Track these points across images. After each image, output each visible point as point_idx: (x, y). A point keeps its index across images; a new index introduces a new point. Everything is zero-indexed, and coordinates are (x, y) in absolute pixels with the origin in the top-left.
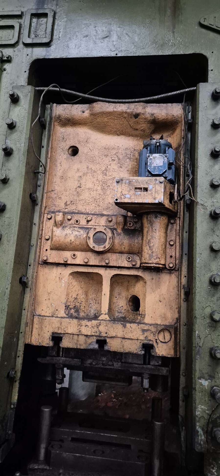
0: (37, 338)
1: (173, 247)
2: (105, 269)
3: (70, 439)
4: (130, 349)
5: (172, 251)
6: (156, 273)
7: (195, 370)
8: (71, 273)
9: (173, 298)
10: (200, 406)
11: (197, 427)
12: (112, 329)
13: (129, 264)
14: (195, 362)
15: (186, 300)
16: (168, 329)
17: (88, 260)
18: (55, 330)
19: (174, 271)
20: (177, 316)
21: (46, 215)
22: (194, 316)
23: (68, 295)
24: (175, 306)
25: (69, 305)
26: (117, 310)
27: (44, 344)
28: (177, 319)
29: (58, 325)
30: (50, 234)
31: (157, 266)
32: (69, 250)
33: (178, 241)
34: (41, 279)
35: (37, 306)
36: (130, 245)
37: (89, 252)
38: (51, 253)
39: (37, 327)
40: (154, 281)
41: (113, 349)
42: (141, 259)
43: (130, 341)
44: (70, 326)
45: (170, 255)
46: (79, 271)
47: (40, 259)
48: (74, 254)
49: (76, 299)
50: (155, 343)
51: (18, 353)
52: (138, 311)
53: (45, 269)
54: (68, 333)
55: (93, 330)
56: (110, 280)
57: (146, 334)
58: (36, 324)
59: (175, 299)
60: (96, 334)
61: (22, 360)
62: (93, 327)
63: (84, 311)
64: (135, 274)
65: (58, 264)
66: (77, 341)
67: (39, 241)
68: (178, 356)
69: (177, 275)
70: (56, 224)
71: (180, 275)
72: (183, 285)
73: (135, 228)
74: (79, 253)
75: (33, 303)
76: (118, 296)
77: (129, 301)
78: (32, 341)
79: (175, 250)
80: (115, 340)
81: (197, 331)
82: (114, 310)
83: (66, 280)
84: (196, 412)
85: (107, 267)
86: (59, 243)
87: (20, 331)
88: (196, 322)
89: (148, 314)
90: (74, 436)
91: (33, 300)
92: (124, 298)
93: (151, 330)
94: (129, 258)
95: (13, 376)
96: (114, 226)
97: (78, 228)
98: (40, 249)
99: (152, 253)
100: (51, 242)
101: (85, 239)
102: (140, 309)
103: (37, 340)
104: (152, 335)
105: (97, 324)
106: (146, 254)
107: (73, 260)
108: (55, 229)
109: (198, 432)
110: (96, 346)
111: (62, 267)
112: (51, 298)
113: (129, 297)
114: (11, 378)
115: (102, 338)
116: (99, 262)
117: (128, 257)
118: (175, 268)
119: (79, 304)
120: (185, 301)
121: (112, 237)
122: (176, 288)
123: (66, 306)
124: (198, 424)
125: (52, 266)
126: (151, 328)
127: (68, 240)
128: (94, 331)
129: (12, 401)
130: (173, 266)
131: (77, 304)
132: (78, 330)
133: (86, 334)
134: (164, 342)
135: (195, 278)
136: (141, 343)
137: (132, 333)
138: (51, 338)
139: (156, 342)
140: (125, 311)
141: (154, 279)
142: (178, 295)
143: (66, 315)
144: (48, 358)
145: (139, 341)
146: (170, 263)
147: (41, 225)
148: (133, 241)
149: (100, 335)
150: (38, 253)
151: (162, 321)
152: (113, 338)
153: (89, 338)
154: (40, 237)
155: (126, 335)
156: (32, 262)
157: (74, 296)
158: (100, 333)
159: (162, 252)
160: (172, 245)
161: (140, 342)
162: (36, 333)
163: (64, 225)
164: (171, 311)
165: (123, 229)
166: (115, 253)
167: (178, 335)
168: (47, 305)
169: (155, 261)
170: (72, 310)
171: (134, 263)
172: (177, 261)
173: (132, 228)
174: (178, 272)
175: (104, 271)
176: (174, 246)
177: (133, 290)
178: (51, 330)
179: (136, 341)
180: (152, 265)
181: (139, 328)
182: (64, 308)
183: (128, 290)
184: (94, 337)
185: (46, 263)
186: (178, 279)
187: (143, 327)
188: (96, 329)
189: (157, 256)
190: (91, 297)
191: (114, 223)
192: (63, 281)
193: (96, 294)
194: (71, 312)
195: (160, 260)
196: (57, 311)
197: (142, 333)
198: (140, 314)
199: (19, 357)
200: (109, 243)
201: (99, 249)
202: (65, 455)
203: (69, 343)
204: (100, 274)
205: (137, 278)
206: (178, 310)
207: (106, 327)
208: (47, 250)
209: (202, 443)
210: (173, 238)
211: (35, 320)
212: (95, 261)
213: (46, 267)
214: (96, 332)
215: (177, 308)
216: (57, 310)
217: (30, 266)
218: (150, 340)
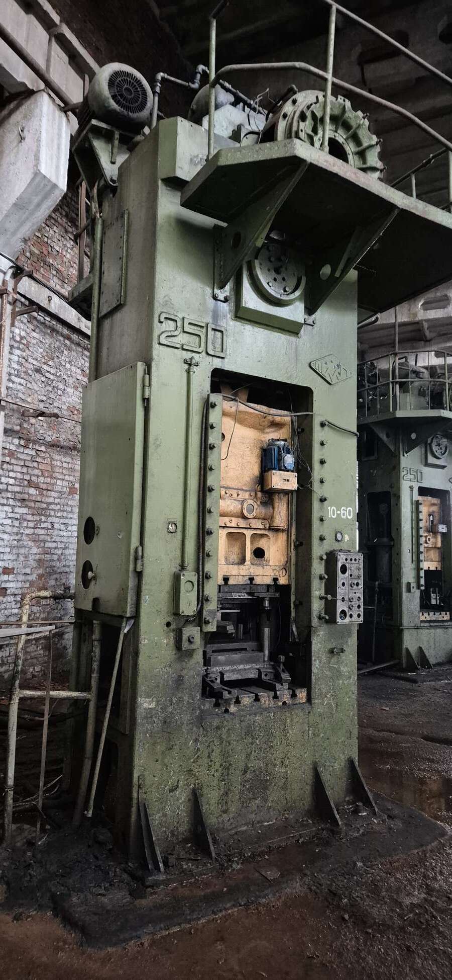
2: (249, 530)
4: (266, 582)
6: (276, 532)
8: (227, 533)
12: (257, 570)
13: (262, 526)
16: (284, 567)
17: (239, 524)
18: (225, 573)
20: (286, 559)
23: (225, 549)
27: (222, 583)
28: (286, 561)
29: (226, 570)
31: (278, 527)
32: (228, 516)
36: (265, 514)
41: (257, 583)
43: (266, 577)
44: (233, 570)
46: (232, 531)
50: (279, 577)
52: (263, 558)
54: (232, 575)
57: (273, 572)
64: (265, 533)
66: (238, 579)
71: (290, 534)
72: (293, 540)
74: (233, 519)
80: (258, 577)
86: (222, 511)
89: (270, 560)
93: (275, 569)
94: (265, 522)
97: (233, 500)
101: (236, 507)
102: (265, 556)
104: (276, 572)
106: (274, 519)
107: (229, 524)
110: (248, 582)
111: (223, 529)
113: (254, 549)
115: (252, 577)
116: (244, 525)
117: (263, 521)
126: (274, 567)
127: (227, 509)
132: (236, 573)
133: (242, 575)
134: (283, 575)
137: (266, 572)
138: (223, 579)
141: (274, 536)
142: (287, 546)
148: (268, 511)
149: (251, 575)
151: (279, 563)
153: (244, 577)
155: (262, 574)
158: (251, 573)
161: (271, 577)
166: (256, 519)
171: (265, 525)
177: (257, 543)
178: (223, 574)
179: (269, 577)
181: (267, 568)
182: (224, 558)
184: (247, 576)
187: (269, 567)
188: (248, 571)
189: (280, 521)
192: (223, 539)
195: (280, 524)
197: (271, 572)
198: (266, 559)
203: (233, 581)
204: (244, 534)
205: (265, 535)
207: (254, 569)
212: (242, 524)
214: (248, 573)
218: (276, 576)
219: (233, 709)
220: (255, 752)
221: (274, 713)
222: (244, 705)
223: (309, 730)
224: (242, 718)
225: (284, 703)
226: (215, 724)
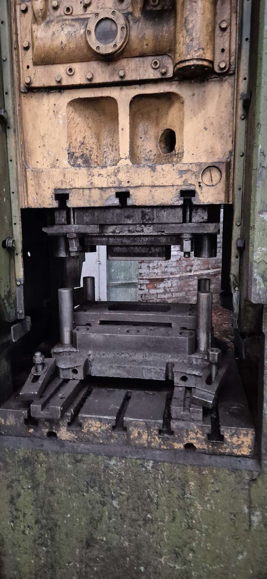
0: (36, 199)
1: (225, 33)
2: (121, 89)
3: (99, 322)
4: (163, 199)
5: (224, 41)
6: (199, 84)
7: (255, 202)
8: (70, 102)
9: (225, 121)
10: (260, 248)
11: (255, 275)
12: (137, 175)
13: (157, 74)
14: (256, 190)
15: (245, 116)
16: (217, 165)
17: (93, 75)
18: (57, 185)
19: (227, 77)
20: (230, 147)
21: (18, 8)
22: (256, 124)
23: (69, 136)
24: (227, 132)
25: (74, 153)
26: (143, 156)
27: (46, 206)
28: (231, 152)
29: (61, 178)
30: (29, 39)
31: (200, 63)
32: (61, 62)
33: (234, 22)
34: (28, 116)
35: (29, 157)
36: (156, 38)
37: (92, 62)
38: (34, 71)
39: (33, 183)
40: (195, 98)
41: (139, 202)
42: (173, 60)
43: (162, 189)
44: (77, 177)
45: (222, 47)
46: (81, 97)
47: (22, 85)
48: (70, 67)
49: (83, 143)
50: (198, 187)
51: (13, 218)
52: (173, 151)
53: (31, 100)
54: (75, 188)
55: (111, 180)
56: (128, 106)
57: (185, 177)
58: (31, 179)
59: (228, 122)
60: (114, 185)
61: (21, 228)
62: (109, 176)
63: (97, 162)
64: (167, 91)
65: (48, 90)
66: (90, 197)
67: (14, 53)
68: (231, 203)
69: (231, 83)
70: (35, 20)
71: (236, 80)
72: (241, 93)
73: (163, 7)
74: (77, 66)
75: (22, 152)
76: (143, 136)
77: (161, 141)
78: (30, 203)
79: (229, 39)
80: (141, 189)
81: (260, 145)
82: (139, 156)
83: (64, 114)
84: (254, 256)
85: (123, 84)
86: (44, 50)
87: (10, 190)
88: (260, 131)
89: (188, 151)
90: (103, 319)
91: (22, 148)
92: (153, 138)
93: (191, 171)
94: (156, 63)
95: (11, 246)
96: (129, 9)
97: (70, 20)
98: (19, 66)
99: (192, 40)
100: (33, 53)
101: (84, 36)
102: (176, 146)
103: (36, 201)
104: (193, 177)
105: (114, 171)
106: (181, 45)
107: (70, 79)
108: (35, 26)
109: (256, 280)
110: (116, 202)
111: (55, 94)
112: (46, 144)
113: (160, 134)
114: (9, 247)
115: (123, 190)
116: (110, 77)
117: (154, 61)
118: (229, 70)
119: (88, 151)
120: (243, 119)
121: (126, 25)
122: (230, 105)
123: (69, 154)
124: (255, 271)
125: (40, 94)
126: (192, 167)
127: (57, 43)
128: (111, 182)
129: (17, 277)
130: (225, 67)
131: (87, 152)
132: (88, 182)
133: (100, 186)
134: (211, 185)
135: (261, 59)
136: (179, 190)
137: (165, 177)
138: (54, 197)
139: (200, 186)
140: (155, 157)
141: (196, 95)
142: (233, 115)
143: (71, 165)
144: (56, 227)
145: (175, 188)
146: (220, 63)
147: (13, 25)
148: (161, 29)
149: (121, 185)
150: (16, 74)
151: (208, 158)
152: (138, 188)
153: (105, 192)
154: (14, 46)
155: (156, 182)
156: (9, 87)
157: (80, 139)
158: (120, 182)
159: (207, 38)
160: (224, 30)
161: (177, 189)
162: (33, 192)
163: (48, 19)
164: (222, 141)
165: (144, 11)
166: (133, 57)
167: (232, 174)
168: (42, 154)
169: (196, 56)
170: (80, 160)
171: (163, 71)
172: (233, 58)
173: (159, 8)
174: (233, 78)
175: (119, 93)
176: (228, 30)
177: (164, 121)
178: (53, 186)
179: (171, 188)
180: (191, 63)
181: (174, 169)
182: (67, 156)
183: (157, 124)
184: (112, 189)
185: (30, 89)
186: (233, 89)
187: (180, 167)
188: (113, 178)
189: (200, 45)
190: (105, 142)
191: (128, 4)
192: (60, 116)
193: (111, 137)
194: (78, 163)
195: (204, 53)
196: (58, 162)
197: (179, 177)
198: (176, 153)
199: (15, 224)
200: (121, 38)
201: (106, 50)
202: (92, 336)
203: (79, 201)
204: (113, 98)
205: (169, 97)
206: (233, 139)
207: (128, 173)
208: (28, 67)
209: (261, 292)
210: (226, 17)
211: (28, 174)
212: (104, 76)
213: (32, 97)
214: (115, 183)
215: (230, 136)
216: (57, 160)
217: (7, 93)
218: (191, 185)
219: (64, 433)
220: (110, 518)
221: (156, 462)
222: (89, 432)
223: (250, 514)
224: (79, 457)
225: (189, 446)
226: (21, 454)
